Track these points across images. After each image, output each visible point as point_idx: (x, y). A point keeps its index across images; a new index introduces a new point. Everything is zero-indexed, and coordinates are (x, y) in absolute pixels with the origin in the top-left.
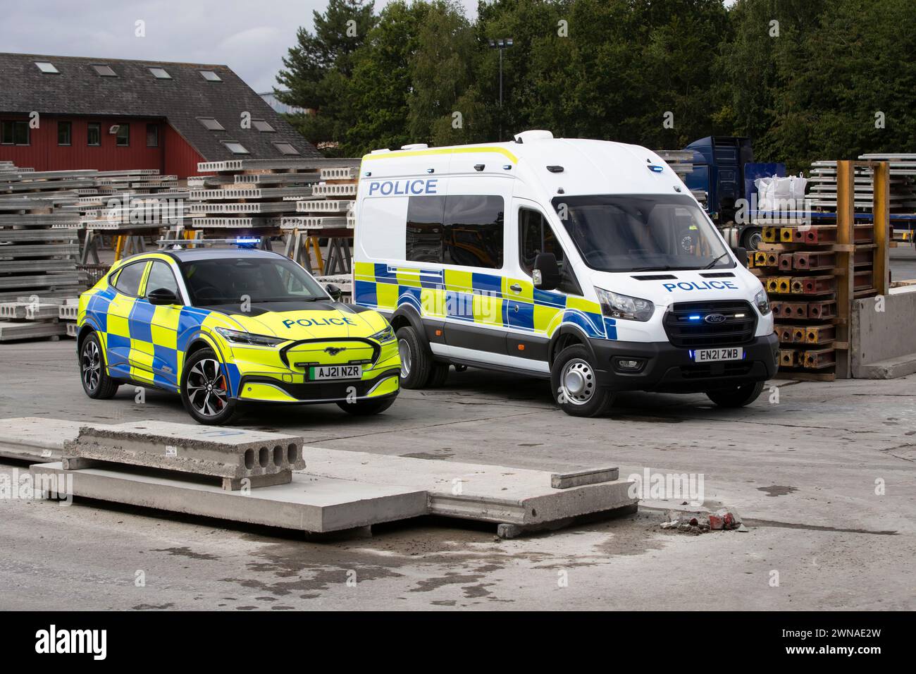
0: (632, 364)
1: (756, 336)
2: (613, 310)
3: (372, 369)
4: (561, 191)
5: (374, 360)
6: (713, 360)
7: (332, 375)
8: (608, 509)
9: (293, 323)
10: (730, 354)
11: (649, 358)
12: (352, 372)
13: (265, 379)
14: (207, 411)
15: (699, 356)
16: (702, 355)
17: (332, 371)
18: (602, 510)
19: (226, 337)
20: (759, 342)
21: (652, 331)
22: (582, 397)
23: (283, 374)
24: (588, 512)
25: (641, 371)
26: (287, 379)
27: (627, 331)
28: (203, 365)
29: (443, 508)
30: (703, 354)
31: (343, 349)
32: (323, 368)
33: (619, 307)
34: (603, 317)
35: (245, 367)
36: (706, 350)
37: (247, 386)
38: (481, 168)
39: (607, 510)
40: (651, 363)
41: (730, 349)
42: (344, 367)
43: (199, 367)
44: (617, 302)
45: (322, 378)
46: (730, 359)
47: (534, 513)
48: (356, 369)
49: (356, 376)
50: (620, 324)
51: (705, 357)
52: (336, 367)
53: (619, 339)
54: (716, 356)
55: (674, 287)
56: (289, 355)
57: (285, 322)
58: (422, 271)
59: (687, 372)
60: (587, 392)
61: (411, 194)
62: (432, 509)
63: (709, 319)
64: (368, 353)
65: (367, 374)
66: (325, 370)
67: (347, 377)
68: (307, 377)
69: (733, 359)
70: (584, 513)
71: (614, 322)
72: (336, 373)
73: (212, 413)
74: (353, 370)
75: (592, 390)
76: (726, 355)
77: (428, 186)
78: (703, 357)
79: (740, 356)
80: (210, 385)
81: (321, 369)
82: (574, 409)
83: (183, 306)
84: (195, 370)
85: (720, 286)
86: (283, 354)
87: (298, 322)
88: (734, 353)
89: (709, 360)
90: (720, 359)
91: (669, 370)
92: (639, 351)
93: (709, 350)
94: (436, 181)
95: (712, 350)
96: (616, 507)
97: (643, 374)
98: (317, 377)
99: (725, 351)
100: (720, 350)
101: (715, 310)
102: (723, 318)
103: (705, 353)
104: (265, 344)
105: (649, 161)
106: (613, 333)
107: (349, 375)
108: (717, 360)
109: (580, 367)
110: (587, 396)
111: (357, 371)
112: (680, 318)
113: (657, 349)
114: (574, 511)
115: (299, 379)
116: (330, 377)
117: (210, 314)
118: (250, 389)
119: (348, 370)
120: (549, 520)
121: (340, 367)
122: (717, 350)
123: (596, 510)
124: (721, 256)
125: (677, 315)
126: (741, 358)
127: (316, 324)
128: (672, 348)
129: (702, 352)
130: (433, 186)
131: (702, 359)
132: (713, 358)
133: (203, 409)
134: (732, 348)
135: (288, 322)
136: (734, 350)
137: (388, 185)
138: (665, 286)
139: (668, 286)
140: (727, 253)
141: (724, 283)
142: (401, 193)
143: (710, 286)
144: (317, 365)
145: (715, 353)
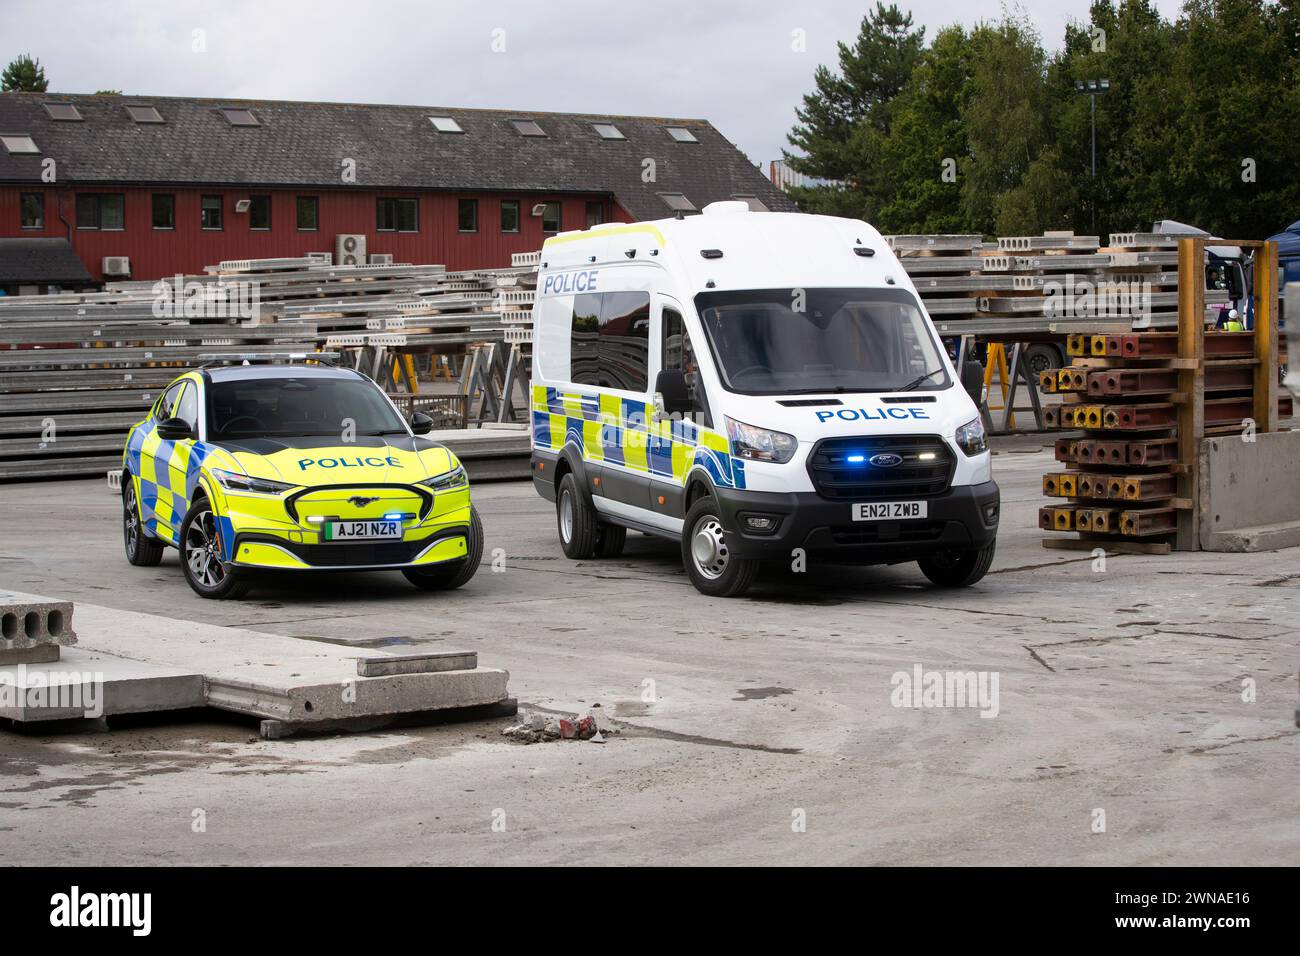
0: (764, 523)
1: (952, 485)
2: (742, 447)
3: (420, 527)
4: (711, 285)
5: (425, 511)
6: (881, 518)
7: (358, 534)
8: (448, 707)
9: (312, 462)
10: (906, 510)
11: (784, 514)
12: (387, 530)
13: (267, 537)
14: (207, 580)
15: (857, 512)
16: (862, 512)
17: (357, 529)
18: (436, 708)
19: (222, 482)
20: (955, 494)
21: (792, 477)
22: (716, 569)
23: (290, 531)
24: (410, 710)
25: (775, 533)
26: (296, 538)
27: (761, 477)
28: (202, 519)
29: (220, 698)
30: (864, 509)
31: (376, 499)
32: (344, 523)
33: (754, 444)
34: (731, 457)
35: (241, 521)
36: (869, 504)
37: (243, 546)
38: (632, 254)
39: (447, 709)
40: (787, 522)
41: (907, 503)
42: (375, 523)
43: (198, 521)
44: (751, 438)
45: (342, 537)
46: (907, 517)
47: (308, 706)
48: (393, 526)
49: (392, 536)
50: (751, 467)
51: (868, 514)
52: (363, 523)
53: (749, 487)
54: (886, 513)
55: (831, 415)
56: (298, 505)
57: (301, 463)
58: (584, 397)
59: (841, 535)
60: (721, 562)
61: (577, 291)
62: (209, 699)
63: (875, 461)
64: (416, 504)
65: (414, 532)
66: (348, 527)
67: (380, 536)
68: (322, 535)
69: (911, 517)
70: (402, 710)
71: (741, 465)
72: (363, 531)
73: (213, 583)
74: (388, 527)
75: (726, 558)
76: (901, 511)
77: (590, 280)
78: (864, 514)
79: (923, 513)
80: (211, 546)
81: (342, 526)
82: (706, 585)
83: (194, 442)
84: (194, 525)
85: (902, 414)
86: (290, 505)
87: (320, 462)
88: (914, 509)
89: (874, 518)
90: (892, 517)
91: (814, 531)
92: (776, 506)
93: (873, 505)
94: (596, 272)
95: (878, 504)
96: (463, 705)
97: (777, 537)
98: (335, 536)
99: (900, 506)
100: (892, 504)
101: (887, 448)
102: (897, 460)
103: (868, 509)
104: (268, 490)
105: (859, 242)
106: (741, 479)
107: (382, 533)
108: (886, 518)
109: (712, 526)
110: (721, 567)
111: (394, 529)
112: (833, 460)
113: (796, 502)
114: (386, 707)
115: (312, 539)
116: (355, 537)
117: (213, 452)
118: (246, 551)
119: (381, 527)
120: (335, 717)
121: (369, 524)
122: (886, 504)
123: (425, 707)
124: (933, 374)
125: (827, 453)
126: (926, 516)
127: (345, 464)
128: (819, 501)
129: (862, 507)
130: (595, 280)
131: (862, 516)
132: (881, 515)
133: (203, 577)
134: (911, 503)
135: (305, 463)
136: (913, 505)
137: (559, 280)
138: (818, 414)
139: (823, 415)
140: (943, 369)
141: (911, 410)
142: (569, 290)
143: (887, 414)
144: (337, 519)
145: (883, 508)
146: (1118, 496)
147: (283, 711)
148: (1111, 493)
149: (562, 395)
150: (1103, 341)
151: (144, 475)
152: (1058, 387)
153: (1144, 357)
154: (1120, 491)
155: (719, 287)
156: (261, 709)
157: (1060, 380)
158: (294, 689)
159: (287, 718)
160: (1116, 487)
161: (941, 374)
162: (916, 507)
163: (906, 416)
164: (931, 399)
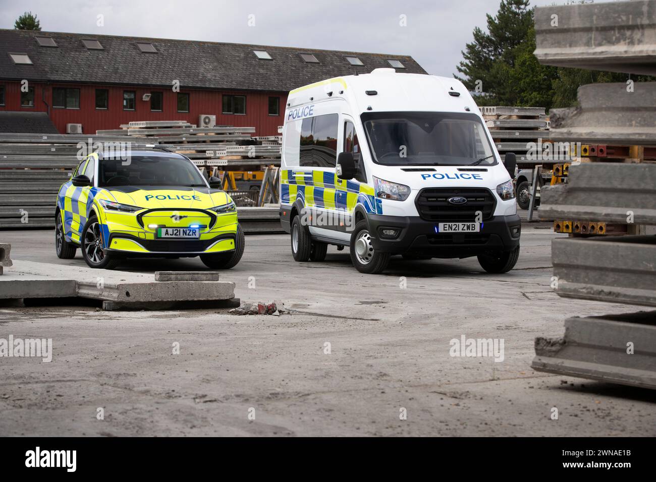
0: (392, 233)
1: (494, 215)
2: (381, 193)
3: (209, 232)
4: (370, 109)
5: (212, 224)
6: (454, 231)
7: (175, 235)
8: (202, 299)
9: (153, 197)
10: (468, 228)
11: (402, 228)
12: (191, 233)
13: (126, 235)
14: (95, 260)
15: (442, 228)
16: (444, 227)
17: (175, 232)
18: (195, 299)
19: (104, 206)
20: (495, 220)
21: (407, 208)
22: (367, 259)
23: (139, 232)
24: (182, 300)
25: (397, 238)
26: (142, 236)
27: (391, 208)
28: (93, 227)
29: (84, 292)
30: (445, 226)
31: (186, 217)
32: (168, 229)
33: (388, 192)
34: (375, 198)
35: (113, 227)
36: (448, 224)
37: (114, 240)
38: (331, 94)
39: (201, 301)
40: (404, 231)
41: (468, 224)
42: (185, 229)
43: (91, 228)
44: (386, 188)
45: (167, 236)
46: (468, 231)
47: (128, 294)
48: (194, 231)
49: (194, 236)
50: (385, 202)
51: (447, 228)
52: (179, 229)
53: (383, 214)
54: (457, 228)
55: (429, 176)
56: (144, 219)
57: (146, 197)
58: (306, 174)
59: (433, 240)
60: (370, 255)
61: (304, 117)
62: (78, 293)
63: (452, 201)
64: (208, 220)
65: (206, 236)
66: (170, 231)
67: (187, 236)
68: (156, 235)
69: (471, 231)
70: (178, 300)
71: (381, 202)
72: (178, 233)
73: (98, 261)
74: (192, 231)
75: (372, 253)
76: (465, 228)
77: (310, 110)
78: (445, 229)
79: (477, 229)
80: (98, 241)
81: (167, 230)
82: (362, 267)
83: (92, 187)
84: (89, 230)
85: (468, 177)
86: (139, 219)
87: (157, 197)
88: (472, 227)
89: (450, 231)
90: (460, 231)
91: (418, 237)
92: (397, 223)
93: (450, 224)
94: (313, 106)
95: (453, 224)
96: (210, 299)
97: (398, 240)
98: (163, 235)
99: (465, 225)
100: (460, 224)
101: (461, 194)
102: (464, 200)
103: (447, 226)
104: (128, 211)
105: (452, 89)
106: (380, 210)
107: (188, 235)
108: (457, 231)
109: (365, 236)
110: (370, 258)
111: (195, 233)
112: (429, 199)
113: (409, 221)
114: (170, 297)
115: (151, 237)
116: (174, 236)
117: (101, 191)
118: (116, 242)
119: (188, 232)
120: (142, 300)
121: (182, 230)
122: (457, 224)
123: (190, 299)
124: (487, 158)
125: (427, 197)
126: (479, 231)
127: (170, 198)
128: (422, 221)
129: (444, 225)
130: (312, 110)
131: (444, 230)
132: (454, 230)
133: (93, 258)
134: (471, 223)
135: (148, 197)
136: (472, 225)
137: (296, 112)
138: (423, 176)
139: (425, 176)
140: (494, 156)
141: (473, 175)
142: (300, 117)
143: (460, 177)
144: (164, 227)
145: (455, 226)
146: (594, 232)
147: (114, 296)
148: (590, 231)
149: (295, 174)
150: (588, 148)
151: (66, 209)
152: (563, 173)
153: (609, 157)
154: (595, 229)
155: (374, 110)
156: (104, 296)
157: (564, 169)
158: (120, 285)
159: (116, 300)
160: (593, 227)
161: (492, 158)
162: (473, 226)
163: (470, 178)
164: (485, 170)
